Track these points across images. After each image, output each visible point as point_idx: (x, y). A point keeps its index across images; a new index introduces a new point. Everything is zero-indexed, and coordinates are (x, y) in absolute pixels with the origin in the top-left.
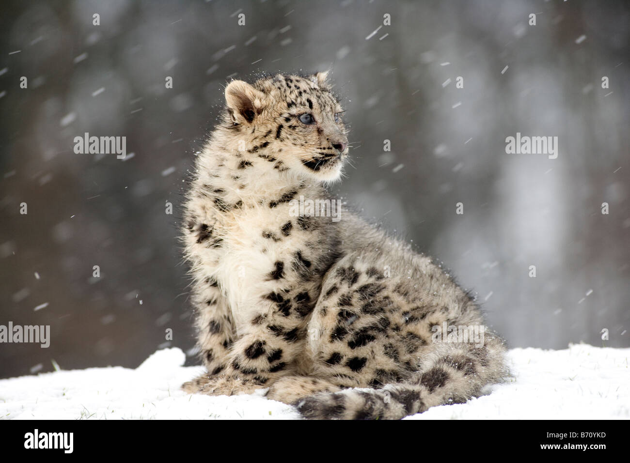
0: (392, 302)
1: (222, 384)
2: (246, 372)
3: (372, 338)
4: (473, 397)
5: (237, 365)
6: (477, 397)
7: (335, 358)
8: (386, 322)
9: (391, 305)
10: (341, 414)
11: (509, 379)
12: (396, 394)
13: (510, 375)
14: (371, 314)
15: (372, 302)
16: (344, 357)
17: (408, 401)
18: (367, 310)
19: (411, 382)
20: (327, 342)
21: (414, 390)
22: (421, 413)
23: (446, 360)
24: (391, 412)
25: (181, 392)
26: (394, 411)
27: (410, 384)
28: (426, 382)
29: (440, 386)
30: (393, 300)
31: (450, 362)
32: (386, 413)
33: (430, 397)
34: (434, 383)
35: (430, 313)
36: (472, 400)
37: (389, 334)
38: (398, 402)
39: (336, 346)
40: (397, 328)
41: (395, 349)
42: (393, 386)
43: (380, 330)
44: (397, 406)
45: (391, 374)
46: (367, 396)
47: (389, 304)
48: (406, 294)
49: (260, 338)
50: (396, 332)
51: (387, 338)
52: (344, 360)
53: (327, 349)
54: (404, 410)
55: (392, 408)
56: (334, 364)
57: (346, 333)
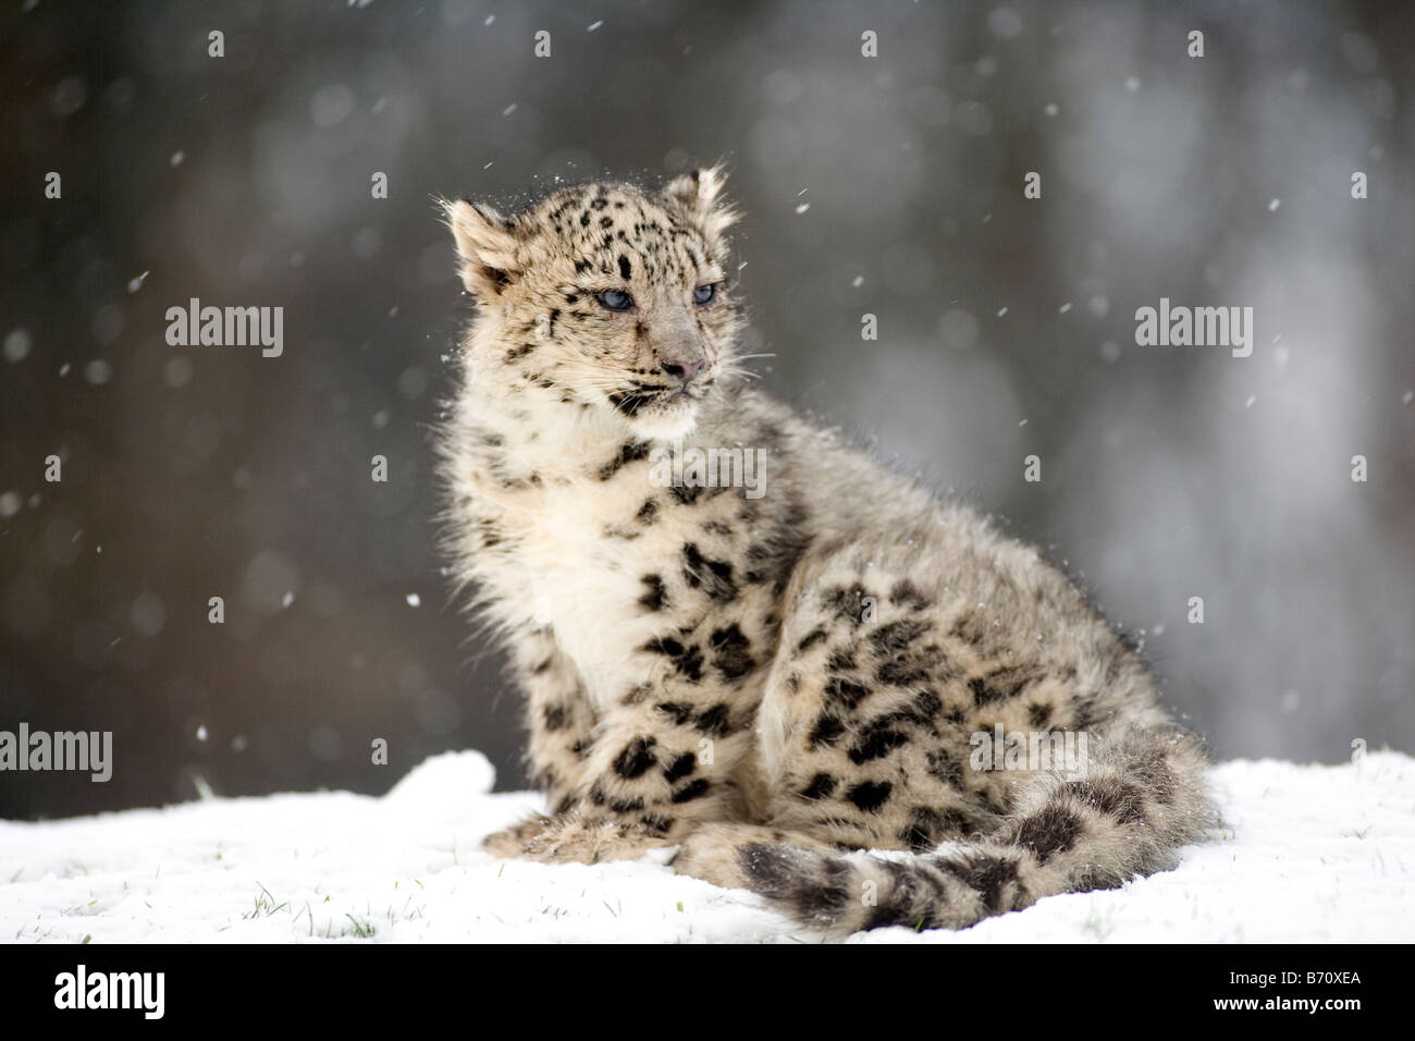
0: (945, 657)
1: (574, 836)
2: (620, 808)
3: (901, 739)
4: (1136, 875)
5: (600, 794)
6: (1147, 875)
7: (820, 786)
8: (932, 703)
9: (943, 664)
10: (840, 909)
11: (1219, 832)
12: (963, 868)
13: (1221, 824)
14: (898, 684)
15: (901, 658)
16: (841, 783)
17: (990, 883)
18: (890, 676)
19: (998, 839)
20: (801, 751)
21: (1003, 859)
22: (1020, 910)
23: (1077, 789)
24: (950, 908)
25: (483, 855)
26: (958, 906)
27: (996, 843)
28: (1031, 840)
29: (1063, 850)
30: (945, 653)
31: (1086, 794)
32: (939, 912)
33: (1040, 874)
34: (1049, 843)
35: (1031, 684)
36: (1134, 882)
37: (940, 730)
38: (968, 886)
39: (822, 758)
40: (957, 717)
41: (952, 761)
42: (958, 847)
43: (917, 720)
44: (965, 896)
45: (947, 817)
46: (895, 869)
47: (939, 662)
48: (976, 640)
49: (641, 731)
50: (955, 724)
51: (935, 738)
52: (841, 789)
53: (801, 766)
54: (981, 903)
55: (954, 901)
56: (818, 798)
57: (842, 730)
